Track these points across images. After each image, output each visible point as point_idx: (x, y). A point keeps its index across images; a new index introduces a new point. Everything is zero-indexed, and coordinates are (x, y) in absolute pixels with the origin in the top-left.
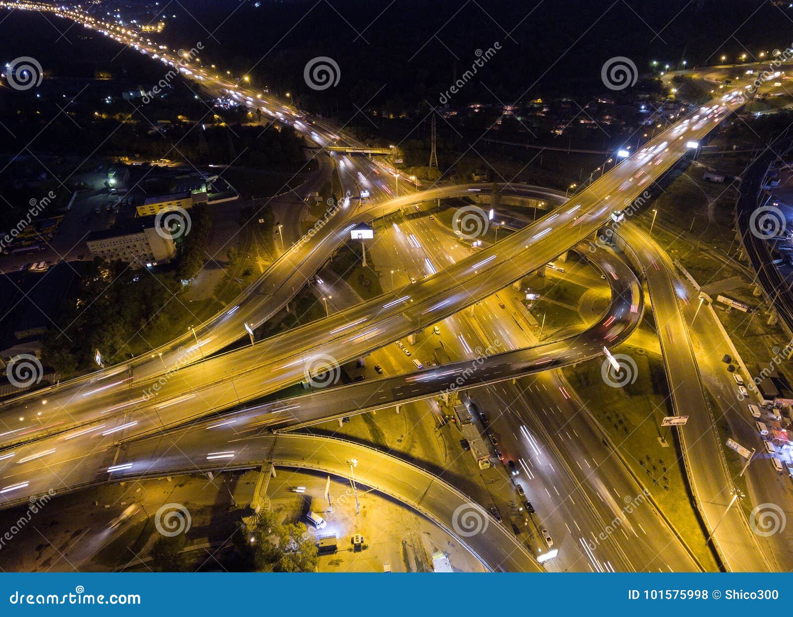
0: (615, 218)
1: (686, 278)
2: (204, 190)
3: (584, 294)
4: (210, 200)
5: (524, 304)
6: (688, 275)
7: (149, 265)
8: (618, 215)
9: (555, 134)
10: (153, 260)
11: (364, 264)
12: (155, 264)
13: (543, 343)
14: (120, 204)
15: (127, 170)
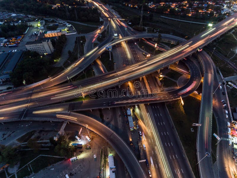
0: (199, 50)
1: (219, 74)
2: (66, 30)
3: (181, 77)
4: (68, 33)
5: (159, 78)
6: (221, 74)
7: (45, 54)
8: (200, 49)
9: (188, 16)
10: (46, 52)
11: (110, 59)
12: (47, 54)
13: (162, 92)
14: (41, 33)
15: (44, 21)
